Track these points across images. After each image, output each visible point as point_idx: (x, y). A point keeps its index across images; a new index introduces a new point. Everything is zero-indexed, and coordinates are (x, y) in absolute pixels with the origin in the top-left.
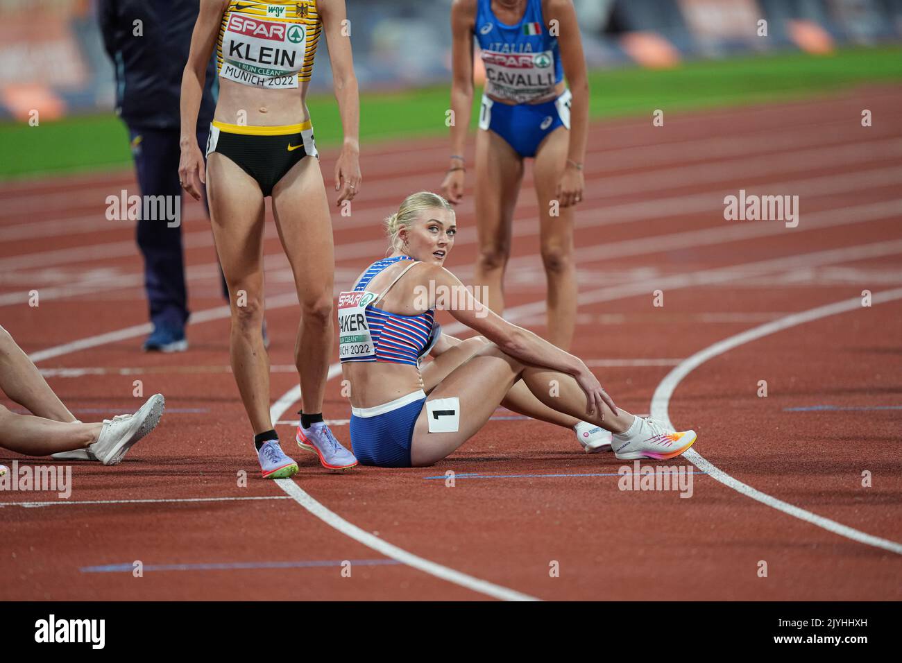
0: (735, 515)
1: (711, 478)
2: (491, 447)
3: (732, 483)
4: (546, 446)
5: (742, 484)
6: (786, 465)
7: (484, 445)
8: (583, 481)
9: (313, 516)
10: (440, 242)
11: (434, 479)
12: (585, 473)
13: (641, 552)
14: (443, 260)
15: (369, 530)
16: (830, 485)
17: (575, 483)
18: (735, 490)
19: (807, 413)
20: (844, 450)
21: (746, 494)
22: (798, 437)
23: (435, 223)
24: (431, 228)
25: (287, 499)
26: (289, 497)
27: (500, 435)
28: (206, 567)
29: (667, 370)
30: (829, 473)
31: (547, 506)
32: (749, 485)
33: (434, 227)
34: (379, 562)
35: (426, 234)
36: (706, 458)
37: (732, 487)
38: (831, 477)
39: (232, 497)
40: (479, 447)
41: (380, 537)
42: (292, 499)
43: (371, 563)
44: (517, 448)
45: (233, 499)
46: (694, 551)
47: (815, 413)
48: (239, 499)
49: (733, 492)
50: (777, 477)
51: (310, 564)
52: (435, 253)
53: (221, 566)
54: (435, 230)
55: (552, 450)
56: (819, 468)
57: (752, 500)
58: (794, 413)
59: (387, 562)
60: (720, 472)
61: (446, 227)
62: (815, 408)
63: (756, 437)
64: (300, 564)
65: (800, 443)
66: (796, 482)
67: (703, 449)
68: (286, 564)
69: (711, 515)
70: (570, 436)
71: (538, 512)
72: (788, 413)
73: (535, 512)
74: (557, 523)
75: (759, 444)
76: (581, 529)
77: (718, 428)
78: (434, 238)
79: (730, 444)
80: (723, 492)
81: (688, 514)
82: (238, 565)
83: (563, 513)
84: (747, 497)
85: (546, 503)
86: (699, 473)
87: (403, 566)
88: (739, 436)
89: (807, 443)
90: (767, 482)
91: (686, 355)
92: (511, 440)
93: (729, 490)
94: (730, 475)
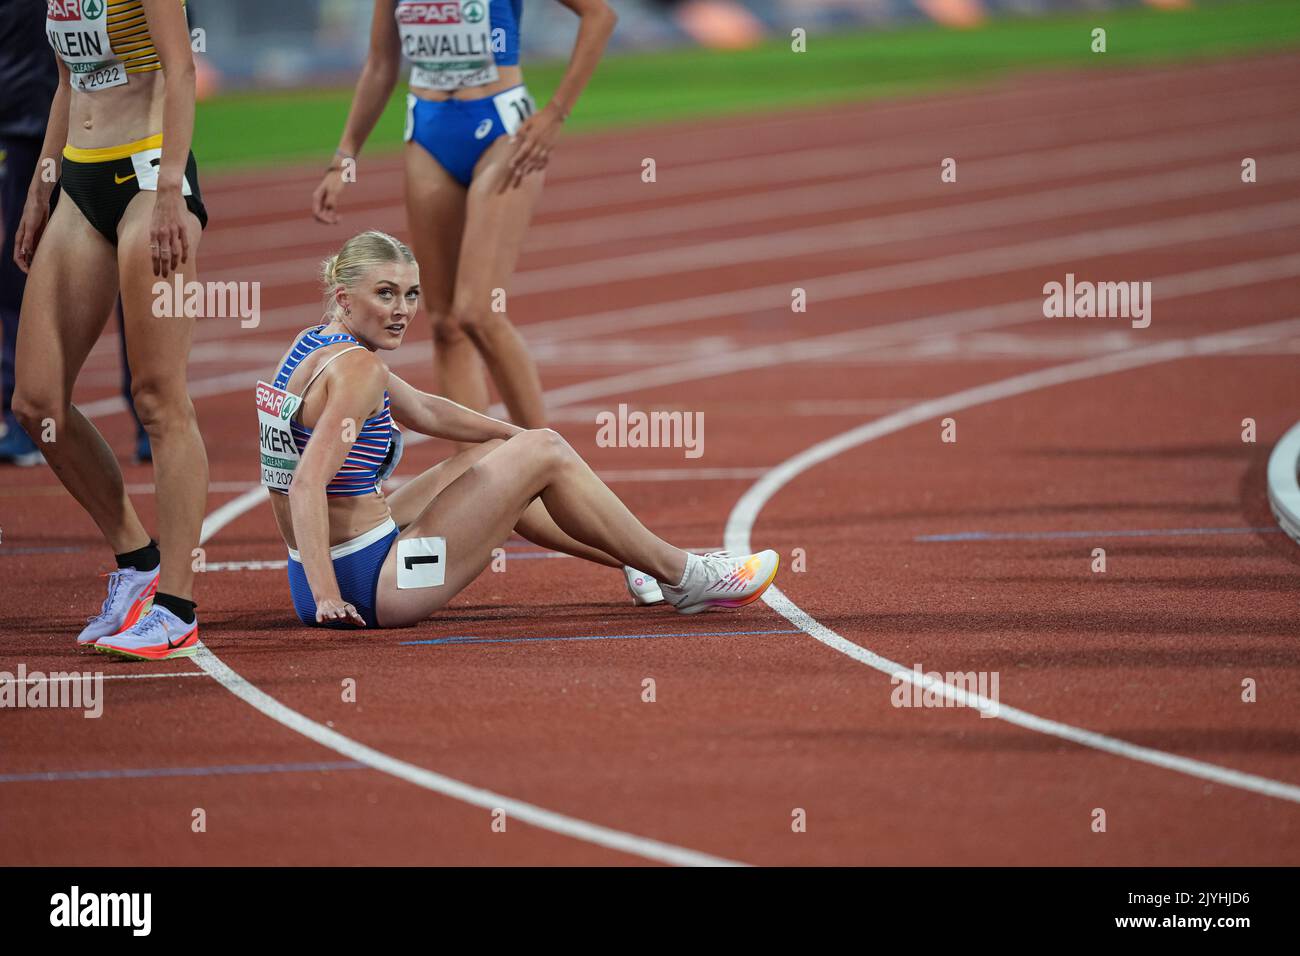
0: (848, 691)
1: (813, 638)
2: (494, 598)
3: (843, 646)
4: (574, 596)
5: (858, 647)
6: (920, 618)
7: (485, 595)
8: (629, 646)
9: (239, 700)
10: (396, 312)
11: (414, 645)
12: (631, 633)
13: (712, 746)
14: (402, 336)
15: (321, 720)
16: (983, 647)
17: (616, 648)
18: (846, 655)
19: (948, 543)
20: (1003, 596)
21: (863, 661)
22: (935, 578)
23: (388, 285)
24: (382, 292)
25: (201, 676)
26: (204, 674)
27: (508, 581)
28: (85, 775)
29: (748, 484)
30: (981, 630)
31: (577, 681)
32: (866, 648)
33: (387, 290)
34: (334, 766)
35: (376, 301)
36: (804, 610)
37: (843, 651)
38: (985, 636)
39: (121, 674)
40: (478, 598)
41: (335, 729)
42: (209, 676)
43: (323, 767)
44: (533, 599)
45: (123, 677)
46: (789, 744)
47: (960, 543)
48: (131, 676)
49: (844, 659)
50: (906, 636)
51: (235, 769)
52: (389, 328)
53: (106, 774)
54: (388, 295)
55: (583, 601)
56: (967, 622)
57: (872, 669)
58: (929, 544)
59: (345, 765)
60: (825, 629)
61: (404, 289)
62: (960, 537)
63: (876, 579)
64: (219, 770)
65: (940, 587)
66: (933, 641)
67: (800, 597)
68: (200, 771)
69: (813, 692)
70: (609, 581)
71: (564, 691)
72: (921, 544)
73: (560, 691)
74: (591, 705)
75: (881, 589)
76: (626, 715)
77: (821, 566)
78: (386, 307)
79: (839, 590)
80: (830, 657)
81: (779, 691)
82: (130, 773)
83: (600, 691)
84: (864, 664)
85: (574, 677)
86: (795, 631)
87: (370, 771)
88: (852, 578)
89: (950, 587)
90: (892, 644)
91: (775, 462)
92: (524, 588)
93: (838, 656)
94: (840, 634)
